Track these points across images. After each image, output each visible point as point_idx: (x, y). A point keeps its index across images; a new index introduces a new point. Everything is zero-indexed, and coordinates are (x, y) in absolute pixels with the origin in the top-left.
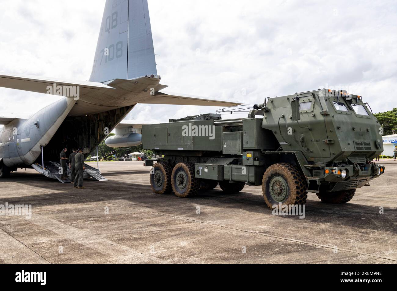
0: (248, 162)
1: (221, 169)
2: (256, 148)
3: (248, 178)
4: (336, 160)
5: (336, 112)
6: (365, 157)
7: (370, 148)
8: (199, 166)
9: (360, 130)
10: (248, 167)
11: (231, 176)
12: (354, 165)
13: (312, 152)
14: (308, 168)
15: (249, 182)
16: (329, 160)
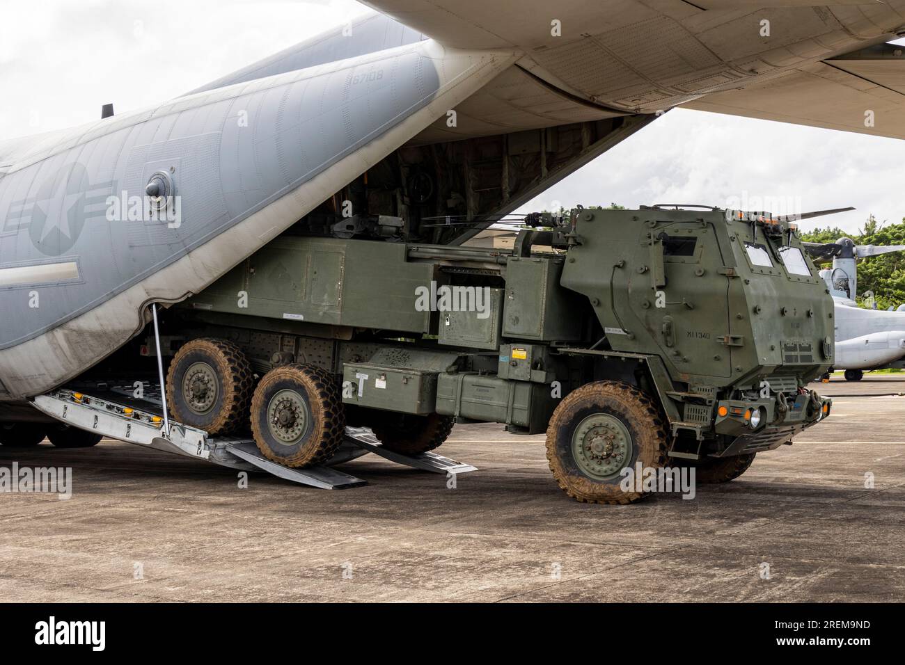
0: (516, 372)
1: (430, 385)
2: (541, 338)
3: (510, 414)
4: (741, 383)
5: (752, 270)
6: (795, 379)
7: (809, 358)
8: (356, 371)
9: (795, 315)
10: (512, 386)
11: (458, 406)
12: (776, 398)
13: (685, 361)
14: (675, 398)
15: (512, 423)
16: (726, 382)
